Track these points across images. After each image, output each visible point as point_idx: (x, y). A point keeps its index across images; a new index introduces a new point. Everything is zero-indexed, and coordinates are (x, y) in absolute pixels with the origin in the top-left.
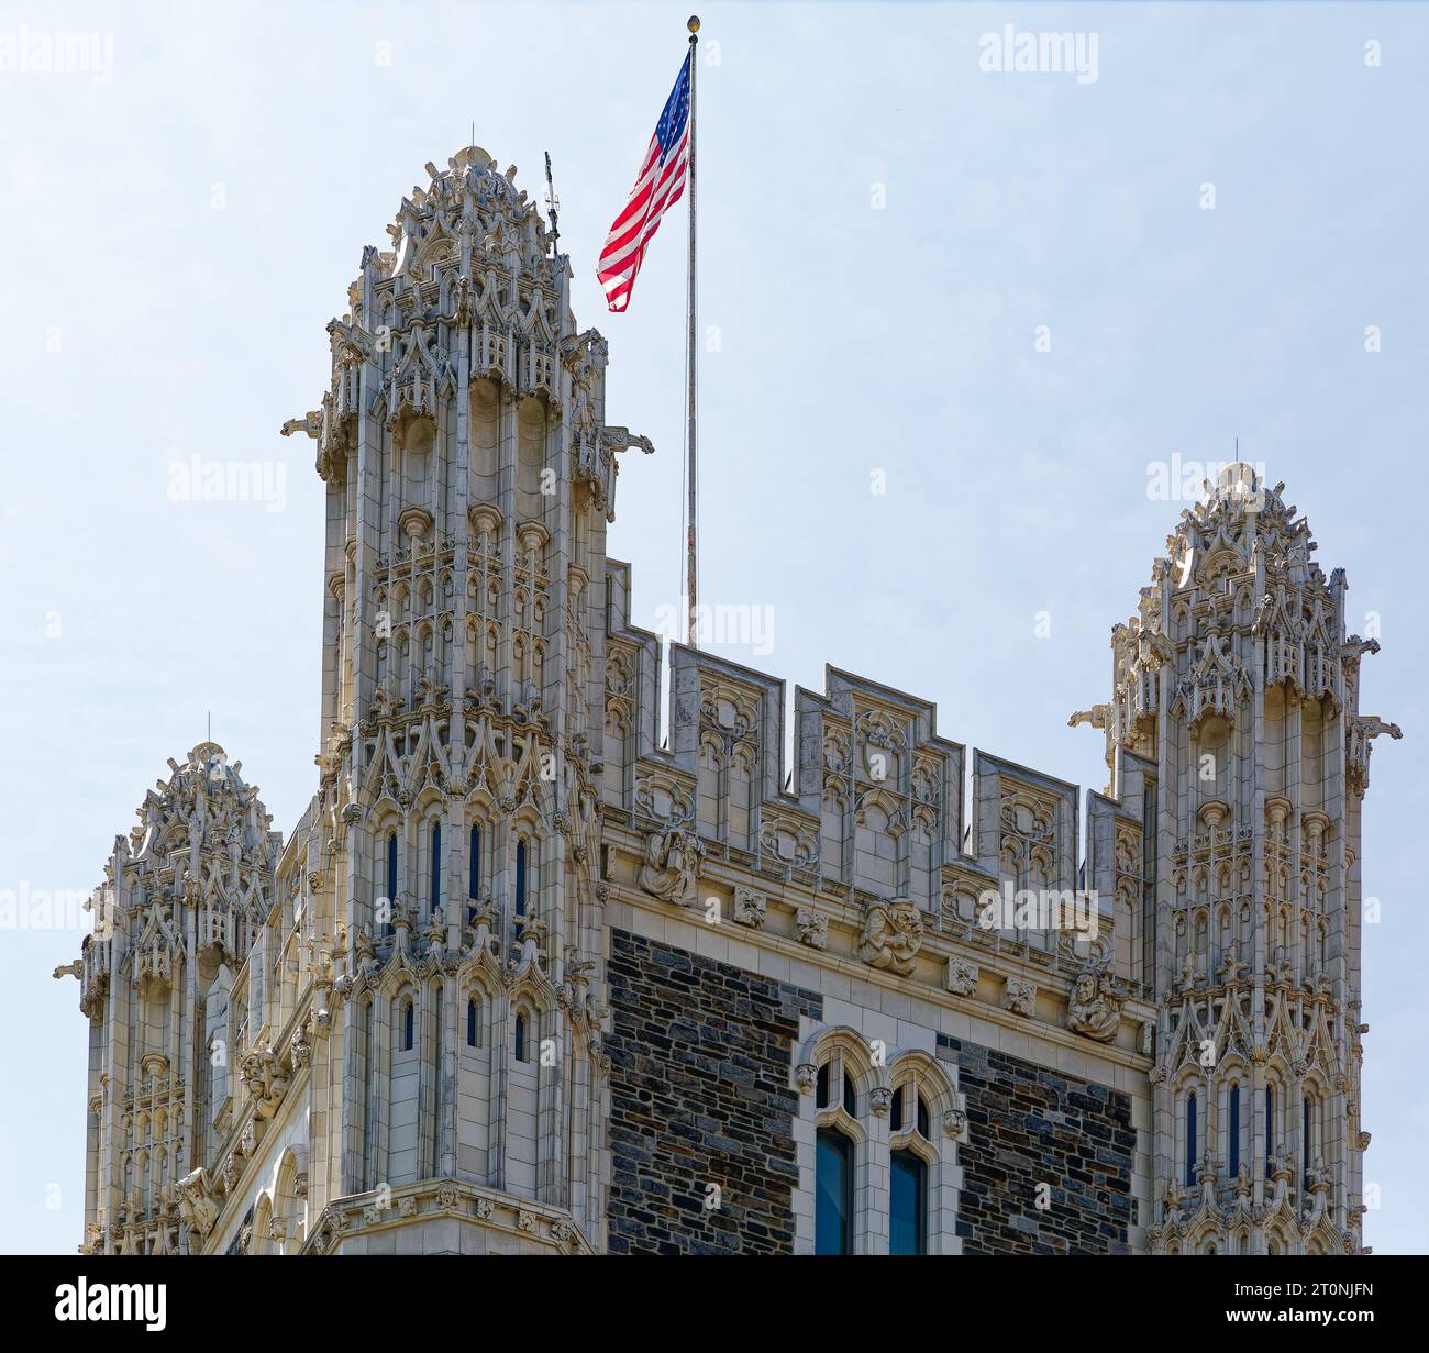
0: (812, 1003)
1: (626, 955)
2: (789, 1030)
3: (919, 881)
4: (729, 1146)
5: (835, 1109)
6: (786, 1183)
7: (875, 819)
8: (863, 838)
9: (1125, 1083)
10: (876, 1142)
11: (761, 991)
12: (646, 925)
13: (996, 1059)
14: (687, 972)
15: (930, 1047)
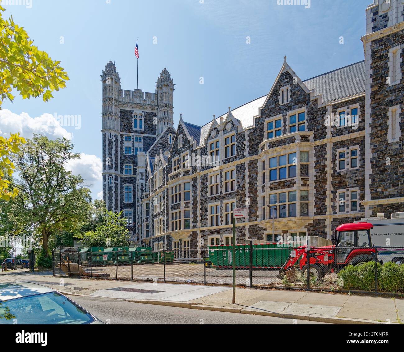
0: (133, 111)
1: (121, 111)
2: (132, 113)
3: (141, 101)
4: (128, 121)
5: (136, 118)
6: (132, 123)
7: (138, 98)
8: (137, 99)
9: (156, 112)
10: (138, 119)
11: (130, 111)
12: (122, 108)
13: (147, 112)
14: (125, 111)
15: (142, 112)
